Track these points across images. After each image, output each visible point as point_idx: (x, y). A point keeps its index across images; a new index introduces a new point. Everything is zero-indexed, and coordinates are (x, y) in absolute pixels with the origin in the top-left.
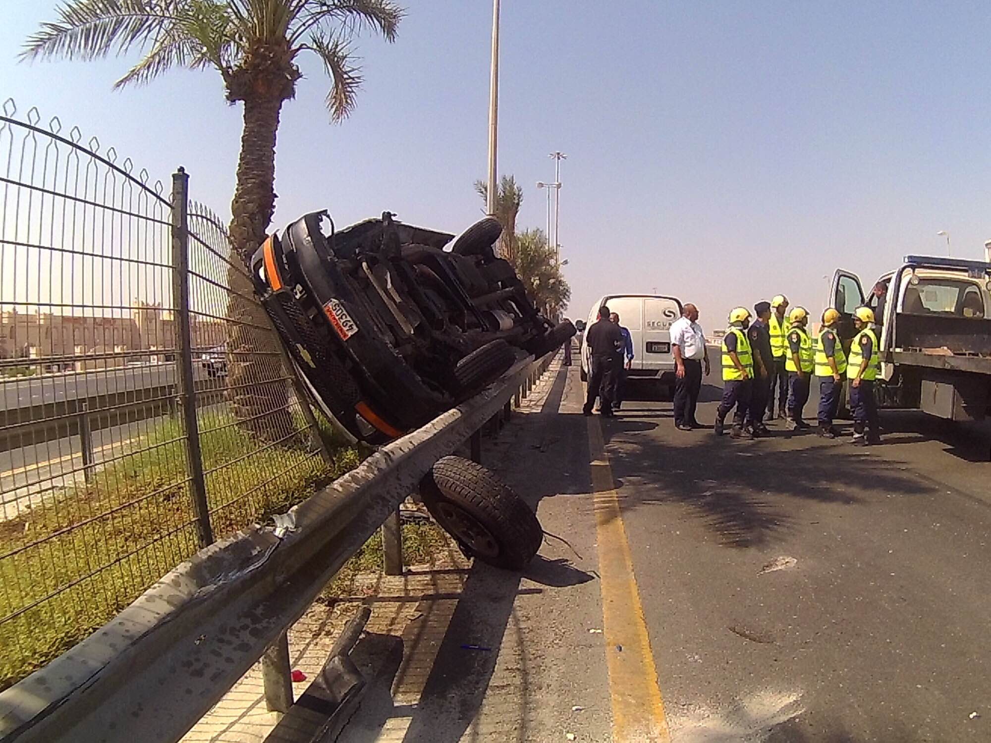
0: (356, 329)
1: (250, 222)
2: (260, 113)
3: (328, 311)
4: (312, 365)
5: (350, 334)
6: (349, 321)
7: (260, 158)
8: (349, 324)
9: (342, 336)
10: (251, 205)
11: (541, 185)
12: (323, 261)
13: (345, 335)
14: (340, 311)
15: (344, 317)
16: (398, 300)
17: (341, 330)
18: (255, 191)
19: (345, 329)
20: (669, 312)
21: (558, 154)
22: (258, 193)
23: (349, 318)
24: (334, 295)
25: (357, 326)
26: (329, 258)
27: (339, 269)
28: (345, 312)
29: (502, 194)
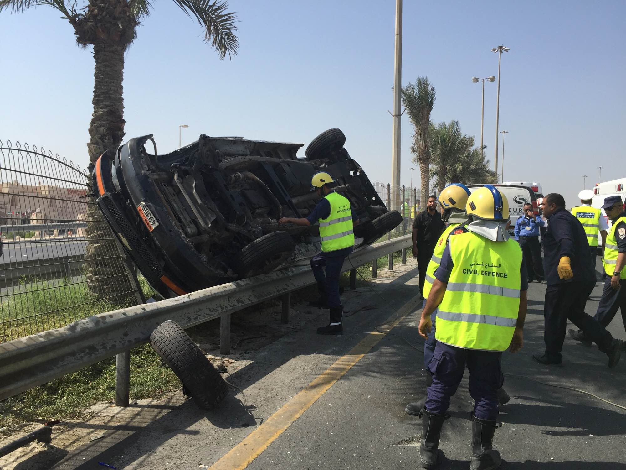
0: (157, 224)
1: (101, 142)
2: (104, 55)
3: (140, 210)
4: (130, 249)
5: (154, 227)
6: (153, 218)
7: (108, 92)
8: (153, 220)
9: (149, 228)
10: (102, 129)
11: (476, 80)
12: (137, 174)
13: (151, 228)
14: (147, 211)
15: (149, 215)
16: (199, 201)
17: (148, 224)
18: (105, 117)
19: (151, 223)
20: (520, 199)
21: (501, 47)
22: (107, 119)
23: (153, 217)
24: (143, 199)
25: (158, 221)
26: (143, 172)
27: (150, 180)
28: (150, 212)
29: (418, 94)
